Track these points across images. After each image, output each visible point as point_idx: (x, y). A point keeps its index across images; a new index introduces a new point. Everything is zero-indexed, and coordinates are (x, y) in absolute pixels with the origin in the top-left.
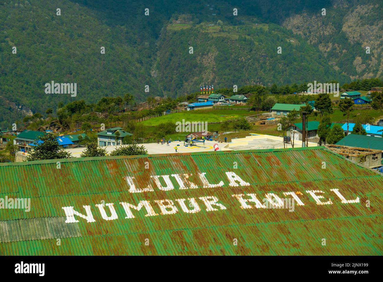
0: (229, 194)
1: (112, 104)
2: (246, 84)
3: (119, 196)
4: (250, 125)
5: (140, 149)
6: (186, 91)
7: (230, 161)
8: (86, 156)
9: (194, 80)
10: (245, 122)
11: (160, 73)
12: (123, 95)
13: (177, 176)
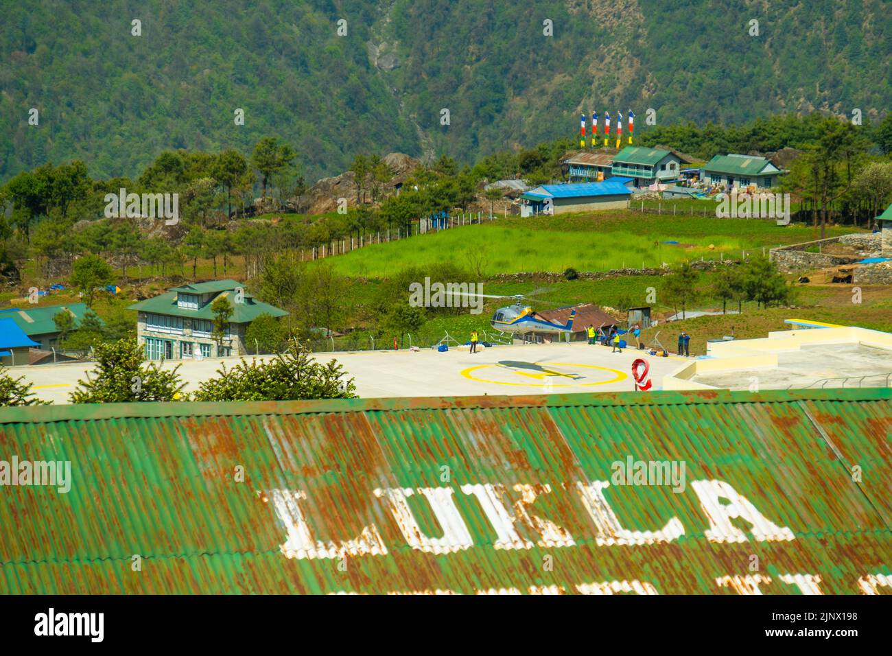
0: (707, 573)
1: (201, 181)
2: (771, 108)
3: (241, 570)
4: (788, 283)
5: (325, 373)
6: (515, 135)
7: (710, 434)
8: (93, 400)
9: (550, 87)
10: (768, 269)
11: (408, 56)
12: (247, 143)
13: (485, 495)
